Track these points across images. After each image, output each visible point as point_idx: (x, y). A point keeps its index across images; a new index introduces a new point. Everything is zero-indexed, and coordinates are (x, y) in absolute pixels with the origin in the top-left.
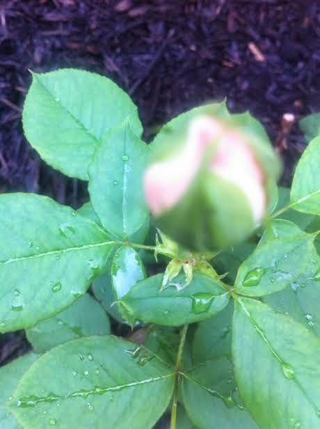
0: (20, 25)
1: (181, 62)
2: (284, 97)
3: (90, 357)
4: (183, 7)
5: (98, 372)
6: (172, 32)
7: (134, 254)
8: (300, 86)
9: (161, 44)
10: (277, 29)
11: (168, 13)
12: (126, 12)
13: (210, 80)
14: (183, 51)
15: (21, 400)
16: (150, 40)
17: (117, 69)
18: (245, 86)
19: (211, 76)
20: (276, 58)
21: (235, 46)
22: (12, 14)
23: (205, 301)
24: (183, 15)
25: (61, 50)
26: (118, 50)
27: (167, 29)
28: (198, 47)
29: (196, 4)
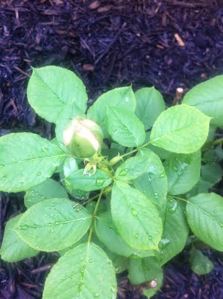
0: (27, 18)
1: (130, 44)
2: (195, 71)
3: (54, 208)
4: (134, 7)
5: (57, 215)
6: (125, 24)
7: (75, 161)
8: (206, 64)
9: (117, 31)
10: (194, 25)
11: (123, 11)
12: (96, 9)
13: (148, 57)
14: (132, 37)
15: (20, 226)
16: (110, 29)
17: (88, 47)
18: (170, 62)
19: (148, 55)
20: (192, 44)
21: (165, 35)
22: (23, 10)
23: (101, 181)
24: (133, 12)
25: (53, 35)
26: (90, 35)
27: (122, 21)
28: (141, 35)
29: (142, 5)
